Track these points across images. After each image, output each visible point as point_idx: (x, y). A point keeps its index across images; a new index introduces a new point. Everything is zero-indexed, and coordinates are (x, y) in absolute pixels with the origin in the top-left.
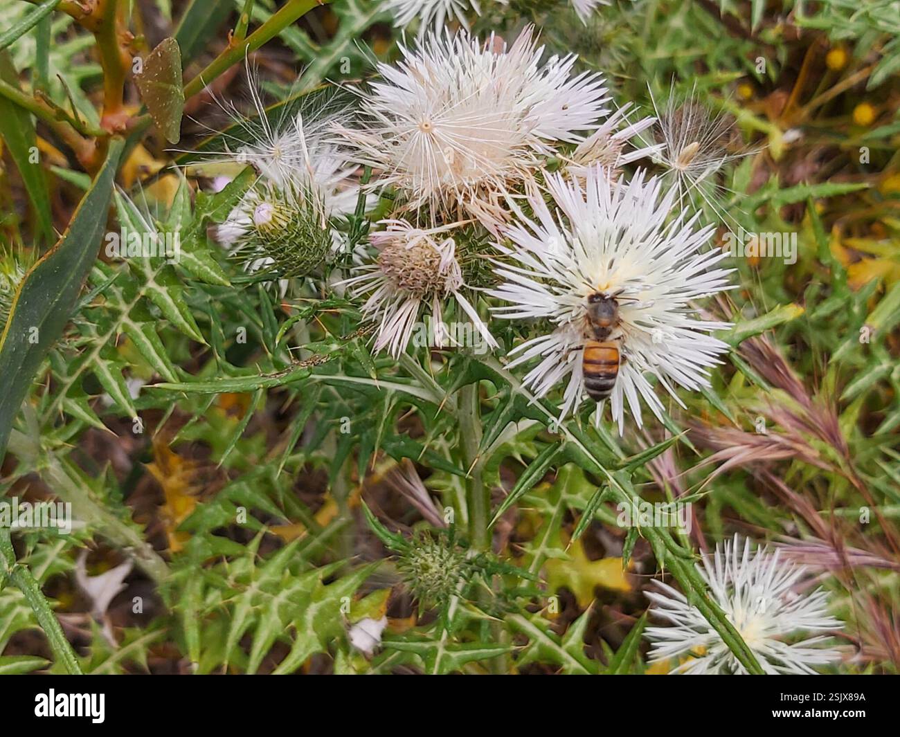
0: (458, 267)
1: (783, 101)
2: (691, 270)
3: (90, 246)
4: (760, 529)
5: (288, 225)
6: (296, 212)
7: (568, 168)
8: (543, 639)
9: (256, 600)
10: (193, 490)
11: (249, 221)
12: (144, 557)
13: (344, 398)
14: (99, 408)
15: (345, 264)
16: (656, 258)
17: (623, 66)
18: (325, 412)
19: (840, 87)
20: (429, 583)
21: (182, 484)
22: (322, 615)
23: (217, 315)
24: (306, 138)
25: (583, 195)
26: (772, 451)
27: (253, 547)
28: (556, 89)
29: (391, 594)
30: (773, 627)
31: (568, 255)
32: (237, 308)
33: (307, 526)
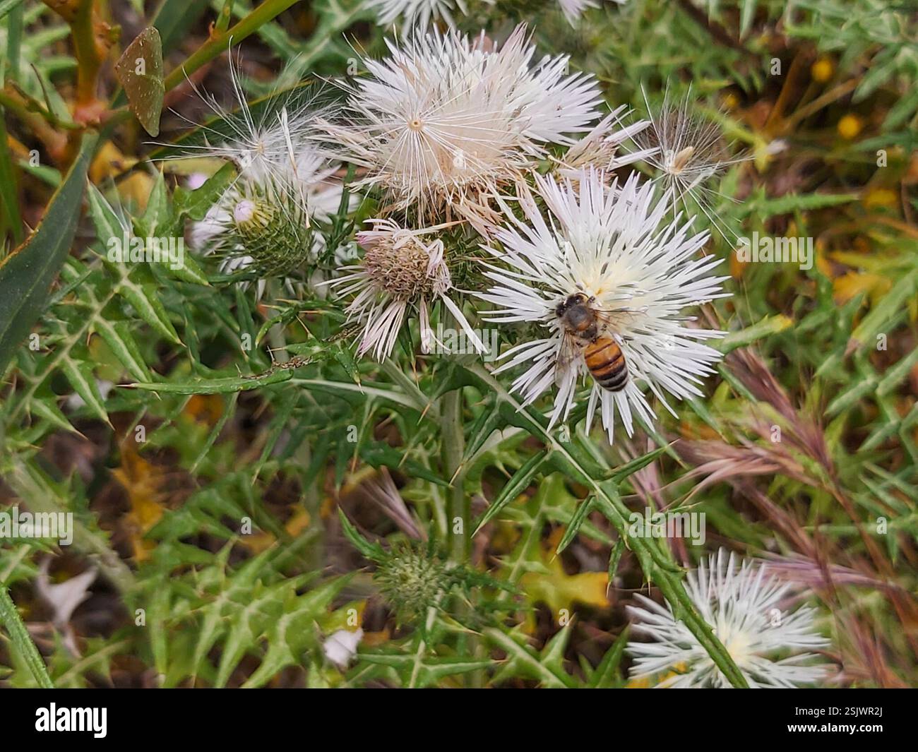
0: (447, 269)
1: (767, 113)
2: (683, 277)
3: (63, 241)
4: (741, 544)
5: (269, 224)
6: (278, 210)
7: (559, 170)
8: (522, 654)
9: (225, 611)
10: (161, 496)
11: (229, 219)
12: (109, 565)
13: (320, 404)
14: (65, 410)
15: (327, 264)
16: (649, 263)
17: (609, 71)
18: (300, 418)
19: (825, 99)
20: (408, 593)
21: (149, 490)
22: (294, 627)
23: (190, 316)
24: (291, 134)
25: (577, 198)
26: (756, 465)
27: (223, 556)
28: (548, 89)
29: (367, 605)
30: (759, 644)
31: (560, 259)
32: (211, 309)
33: (277, 537)
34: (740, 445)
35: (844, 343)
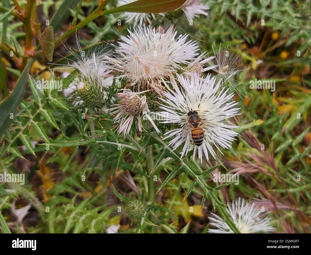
0: (147, 106)
1: (256, 50)
2: (225, 108)
3: (21, 95)
4: (247, 196)
5: (89, 90)
6: (92, 86)
7: (185, 73)
9: (74, 218)
10: (53, 179)
11: (76, 88)
12: (36, 203)
13: (106, 149)
14: (21, 151)
15: (108, 104)
16: (214, 104)
17: (203, 37)
18: (99, 153)
19: (276, 46)
20: (135, 213)
21: (49, 177)
22: (97, 224)
23: (63, 119)
24: (96, 61)
25: (190, 82)
26: (252, 169)
27: (74, 199)
28: (181, 46)
29: (121, 217)
30: (252, 230)
31: (184, 102)
32: (70, 117)
33: (92, 193)
34: (246, 163)
35: (281, 128)
